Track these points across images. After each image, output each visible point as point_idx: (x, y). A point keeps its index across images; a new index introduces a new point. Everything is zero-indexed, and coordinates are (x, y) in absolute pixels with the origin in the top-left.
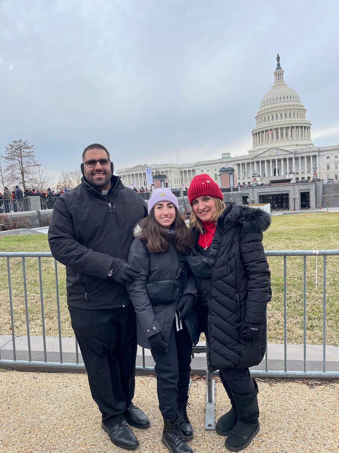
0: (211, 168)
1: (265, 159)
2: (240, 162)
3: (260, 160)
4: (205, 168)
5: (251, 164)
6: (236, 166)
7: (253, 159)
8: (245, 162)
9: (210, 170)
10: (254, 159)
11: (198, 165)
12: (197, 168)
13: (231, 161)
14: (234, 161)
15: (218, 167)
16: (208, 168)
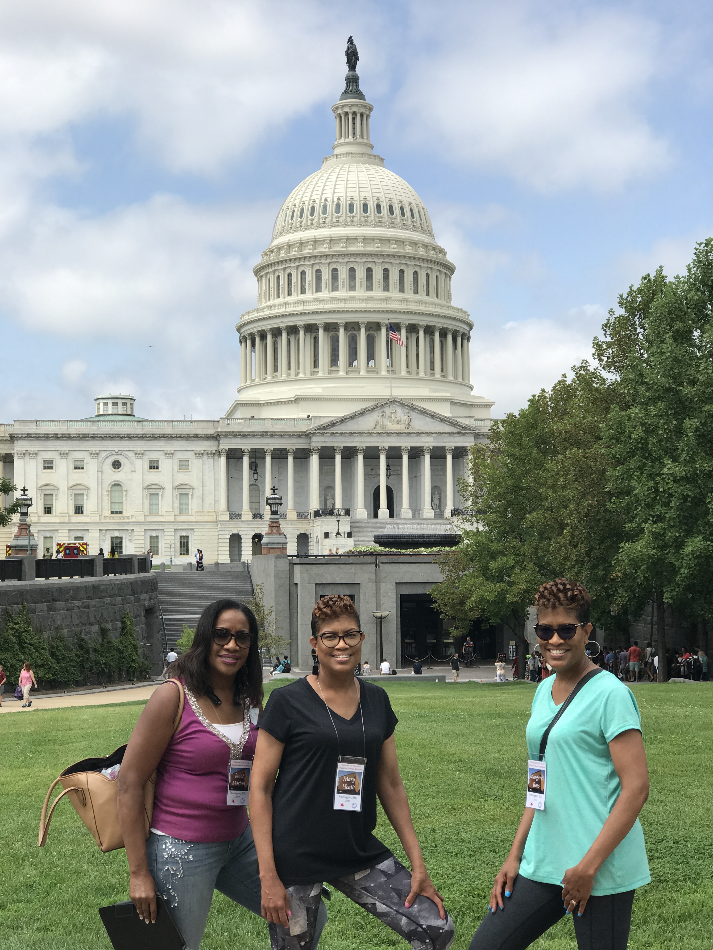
0: (96, 455)
1: (360, 443)
2: (246, 445)
3: (340, 443)
4: (65, 455)
5: (290, 459)
6: (223, 460)
7: (307, 435)
8: (269, 445)
9: (91, 465)
10: (314, 439)
11: (29, 437)
12: (20, 447)
13: (196, 437)
14: (216, 437)
15: (130, 454)
16: (78, 455)
